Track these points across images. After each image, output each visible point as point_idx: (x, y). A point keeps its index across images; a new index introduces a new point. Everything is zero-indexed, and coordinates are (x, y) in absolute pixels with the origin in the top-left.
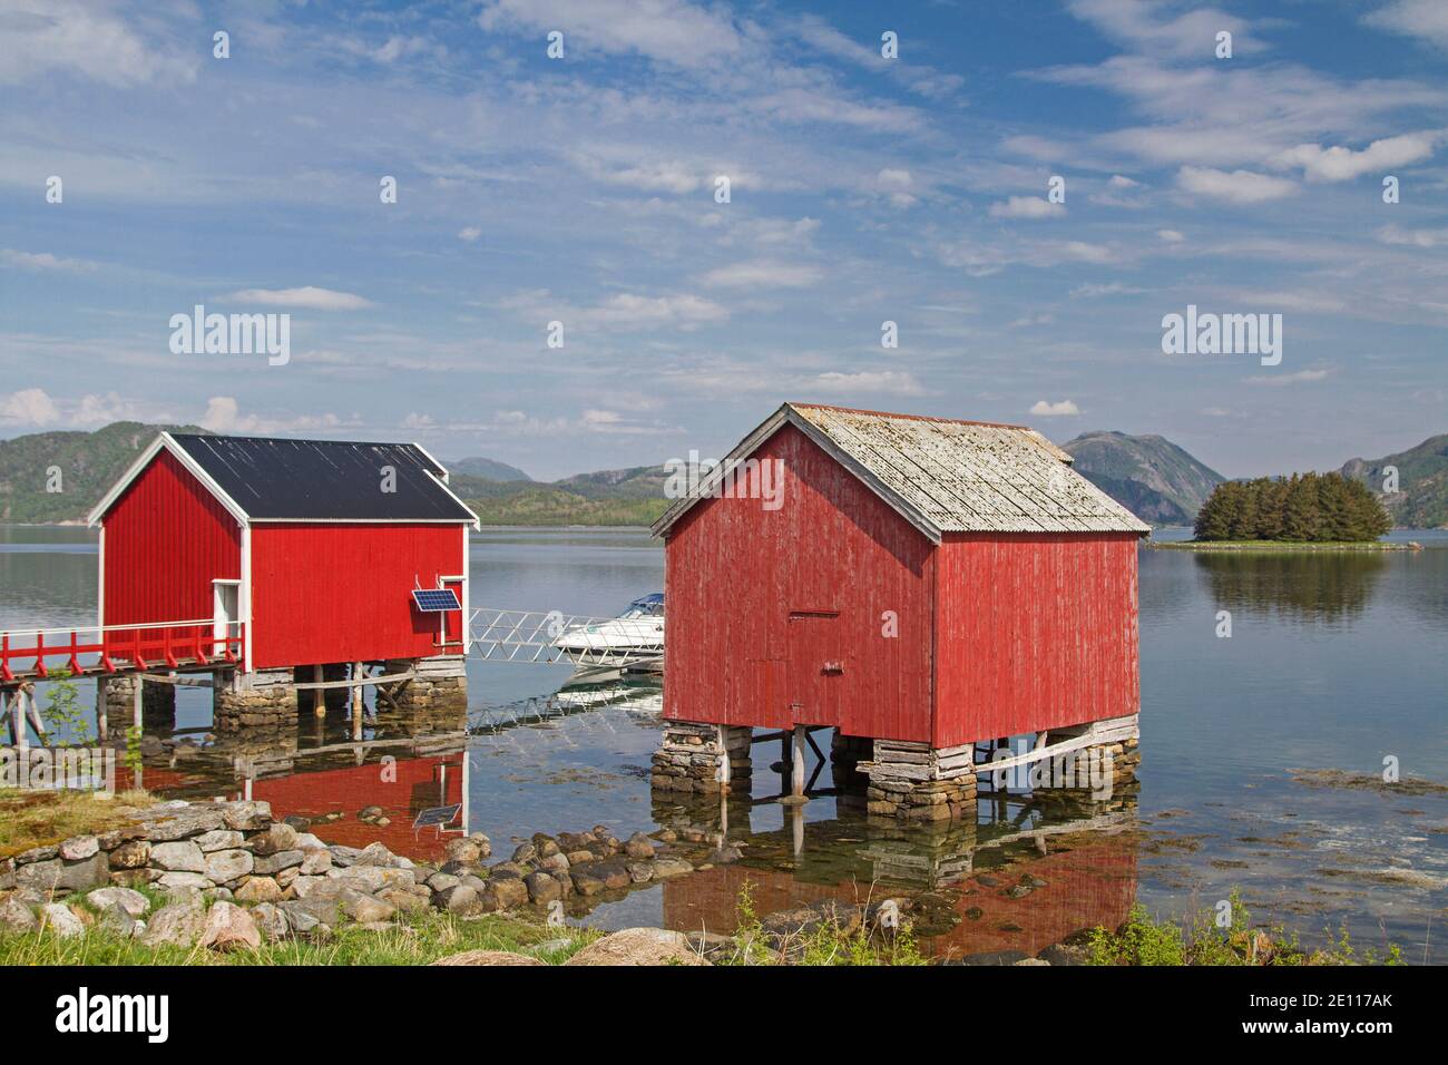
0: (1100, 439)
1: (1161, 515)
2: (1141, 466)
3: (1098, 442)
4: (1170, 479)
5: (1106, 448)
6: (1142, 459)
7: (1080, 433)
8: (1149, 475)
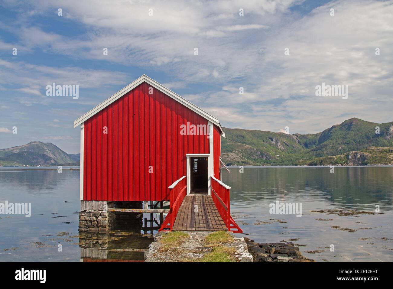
0: (36, 143)
1: (52, 163)
2: (46, 150)
3: (35, 144)
4: (54, 154)
5: (37, 146)
6: (46, 149)
7: (30, 142)
8: (48, 153)
